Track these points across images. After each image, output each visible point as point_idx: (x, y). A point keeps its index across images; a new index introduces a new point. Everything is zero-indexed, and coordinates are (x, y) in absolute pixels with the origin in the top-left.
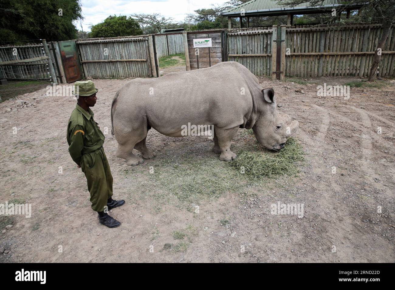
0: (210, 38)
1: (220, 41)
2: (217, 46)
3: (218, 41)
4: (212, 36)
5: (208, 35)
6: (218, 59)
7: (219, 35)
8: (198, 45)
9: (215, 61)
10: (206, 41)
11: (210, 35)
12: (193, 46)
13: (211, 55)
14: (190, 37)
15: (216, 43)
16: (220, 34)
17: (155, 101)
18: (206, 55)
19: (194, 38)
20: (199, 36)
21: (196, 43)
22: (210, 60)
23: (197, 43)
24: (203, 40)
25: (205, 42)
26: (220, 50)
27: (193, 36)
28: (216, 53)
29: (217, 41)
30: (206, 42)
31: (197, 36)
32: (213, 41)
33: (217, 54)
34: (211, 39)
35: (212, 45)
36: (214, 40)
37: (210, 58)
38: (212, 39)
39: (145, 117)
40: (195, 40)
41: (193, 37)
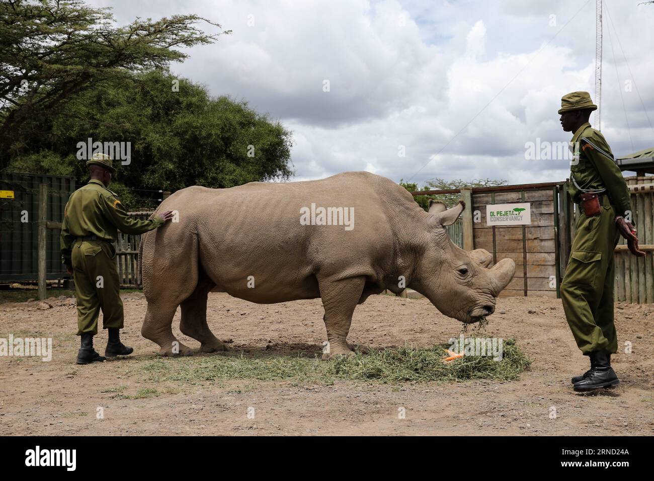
0: (526, 202)
1: (551, 210)
2: (542, 223)
3: (547, 209)
4: (533, 197)
5: (523, 196)
6: (546, 255)
7: (550, 196)
8: (498, 219)
9: (538, 261)
10: (516, 210)
11: (526, 195)
12: (486, 222)
13: (529, 244)
14: (479, 199)
15: (542, 214)
16: (551, 193)
17: (214, 211)
18: (516, 244)
19: (487, 203)
20: (501, 198)
21: (492, 214)
22: (525, 258)
23: (495, 214)
24: (510, 207)
25: (515, 213)
26: (550, 233)
27: (487, 196)
28: (542, 240)
29: (545, 210)
30: (517, 213)
31: (495, 198)
32: (534, 210)
33: (543, 243)
34: (529, 204)
35: (532, 221)
36: (536, 208)
37: (525, 252)
38: (531, 205)
39: (195, 237)
40: (490, 208)
41: (486, 199)
